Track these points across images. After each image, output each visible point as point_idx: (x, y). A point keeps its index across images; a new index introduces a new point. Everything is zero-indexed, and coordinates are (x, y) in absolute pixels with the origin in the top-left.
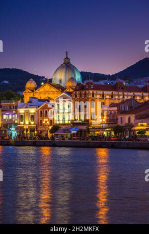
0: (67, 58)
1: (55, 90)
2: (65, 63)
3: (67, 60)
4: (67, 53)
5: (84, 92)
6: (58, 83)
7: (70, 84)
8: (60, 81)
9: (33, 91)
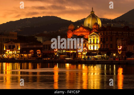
0: (92, 11)
1: (86, 30)
2: (91, 14)
3: (92, 13)
4: (92, 8)
5: (106, 32)
6: (87, 26)
7: (95, 27)
8: (89, 25)
9: (73, 31)
